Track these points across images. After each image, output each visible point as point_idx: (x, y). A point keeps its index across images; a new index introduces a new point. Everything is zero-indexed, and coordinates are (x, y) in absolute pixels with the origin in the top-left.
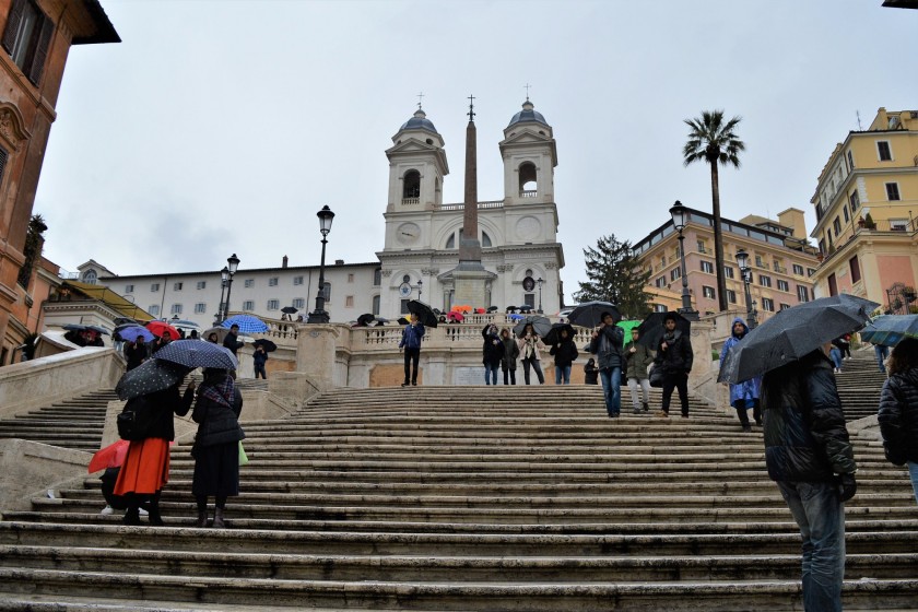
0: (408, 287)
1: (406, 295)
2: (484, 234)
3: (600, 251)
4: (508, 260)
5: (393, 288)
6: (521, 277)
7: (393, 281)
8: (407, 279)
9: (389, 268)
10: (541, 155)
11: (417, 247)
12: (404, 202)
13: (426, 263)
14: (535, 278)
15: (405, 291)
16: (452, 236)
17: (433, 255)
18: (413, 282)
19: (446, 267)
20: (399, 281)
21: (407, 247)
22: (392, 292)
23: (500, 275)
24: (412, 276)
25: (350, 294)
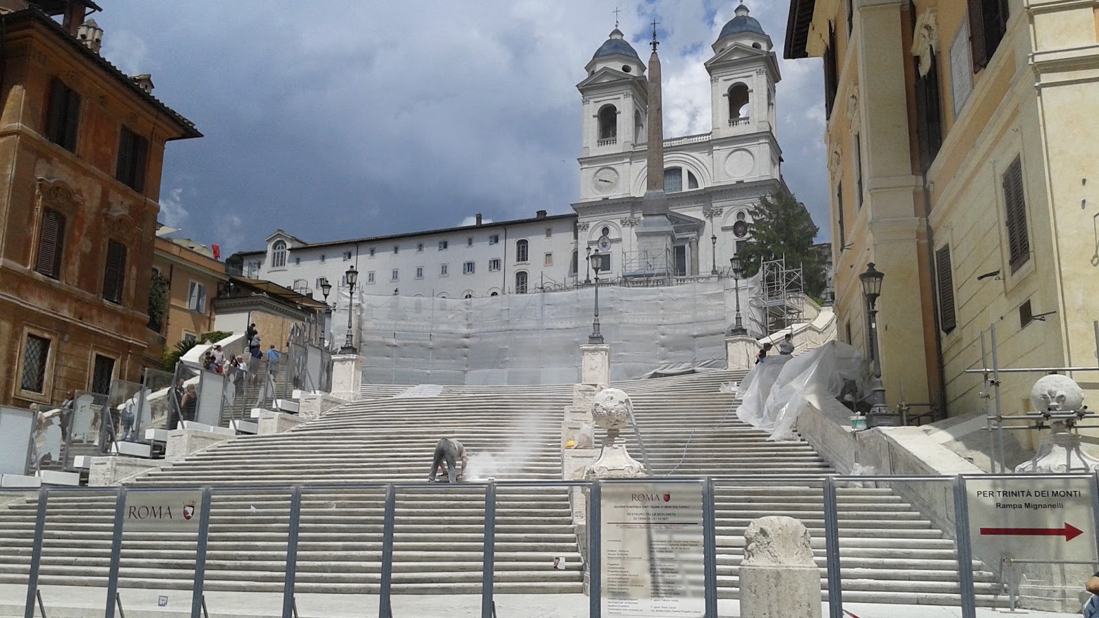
0: (607, 240)
1: (606, 250)
2: (690, 174)
4: (717, 202)
5: (590, 243)
6: (732, 221)
7: (591, 235)
8: (606, 231)
9: (585, 220)
10: (754, 73)
11: (615, 194)
12: (600, 143)
13: (626, 213)
15: (605, 245)
17: (634, 203)
18: (613, 235)
20: (597, 235)
21: (605, 196)
23: (708, 221)
24: (611, 228)
25: (548, 251)
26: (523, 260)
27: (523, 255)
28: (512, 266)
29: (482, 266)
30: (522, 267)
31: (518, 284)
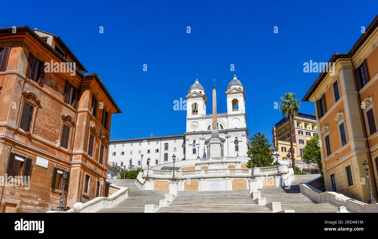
0: (195, 144)
1: (194, 147)
2: (221, 125)
3: (255, 137)
4: (229, 134)
5: (190, 145)
6: (234, 140)
7: (190, 143)
8: (194, 141)
9: (188, 138)
10: (240, 96)
11: (197, 130)
12: (192, 114)
13: (201, 136)
14: (238, 140)
15: (194, 146)
16: (210, 126)
17: (203, 133)
18: (197, 143)
19: (208, 137)
20: (192, 142)
21: (194, 130)
22: (189, 146)
23: (227, 139)
24: (196, 140)
25: (175, 147)
26: (166, 149)
27: (166, 148)
28: (163, 151)
29: (153, 151)
30: (166, 152)
31: (165, 157)
